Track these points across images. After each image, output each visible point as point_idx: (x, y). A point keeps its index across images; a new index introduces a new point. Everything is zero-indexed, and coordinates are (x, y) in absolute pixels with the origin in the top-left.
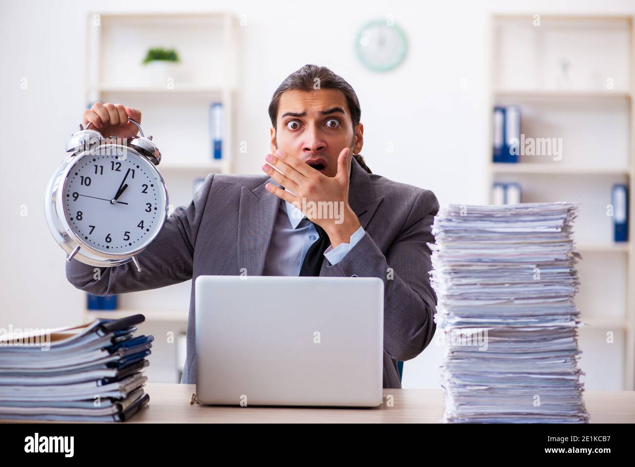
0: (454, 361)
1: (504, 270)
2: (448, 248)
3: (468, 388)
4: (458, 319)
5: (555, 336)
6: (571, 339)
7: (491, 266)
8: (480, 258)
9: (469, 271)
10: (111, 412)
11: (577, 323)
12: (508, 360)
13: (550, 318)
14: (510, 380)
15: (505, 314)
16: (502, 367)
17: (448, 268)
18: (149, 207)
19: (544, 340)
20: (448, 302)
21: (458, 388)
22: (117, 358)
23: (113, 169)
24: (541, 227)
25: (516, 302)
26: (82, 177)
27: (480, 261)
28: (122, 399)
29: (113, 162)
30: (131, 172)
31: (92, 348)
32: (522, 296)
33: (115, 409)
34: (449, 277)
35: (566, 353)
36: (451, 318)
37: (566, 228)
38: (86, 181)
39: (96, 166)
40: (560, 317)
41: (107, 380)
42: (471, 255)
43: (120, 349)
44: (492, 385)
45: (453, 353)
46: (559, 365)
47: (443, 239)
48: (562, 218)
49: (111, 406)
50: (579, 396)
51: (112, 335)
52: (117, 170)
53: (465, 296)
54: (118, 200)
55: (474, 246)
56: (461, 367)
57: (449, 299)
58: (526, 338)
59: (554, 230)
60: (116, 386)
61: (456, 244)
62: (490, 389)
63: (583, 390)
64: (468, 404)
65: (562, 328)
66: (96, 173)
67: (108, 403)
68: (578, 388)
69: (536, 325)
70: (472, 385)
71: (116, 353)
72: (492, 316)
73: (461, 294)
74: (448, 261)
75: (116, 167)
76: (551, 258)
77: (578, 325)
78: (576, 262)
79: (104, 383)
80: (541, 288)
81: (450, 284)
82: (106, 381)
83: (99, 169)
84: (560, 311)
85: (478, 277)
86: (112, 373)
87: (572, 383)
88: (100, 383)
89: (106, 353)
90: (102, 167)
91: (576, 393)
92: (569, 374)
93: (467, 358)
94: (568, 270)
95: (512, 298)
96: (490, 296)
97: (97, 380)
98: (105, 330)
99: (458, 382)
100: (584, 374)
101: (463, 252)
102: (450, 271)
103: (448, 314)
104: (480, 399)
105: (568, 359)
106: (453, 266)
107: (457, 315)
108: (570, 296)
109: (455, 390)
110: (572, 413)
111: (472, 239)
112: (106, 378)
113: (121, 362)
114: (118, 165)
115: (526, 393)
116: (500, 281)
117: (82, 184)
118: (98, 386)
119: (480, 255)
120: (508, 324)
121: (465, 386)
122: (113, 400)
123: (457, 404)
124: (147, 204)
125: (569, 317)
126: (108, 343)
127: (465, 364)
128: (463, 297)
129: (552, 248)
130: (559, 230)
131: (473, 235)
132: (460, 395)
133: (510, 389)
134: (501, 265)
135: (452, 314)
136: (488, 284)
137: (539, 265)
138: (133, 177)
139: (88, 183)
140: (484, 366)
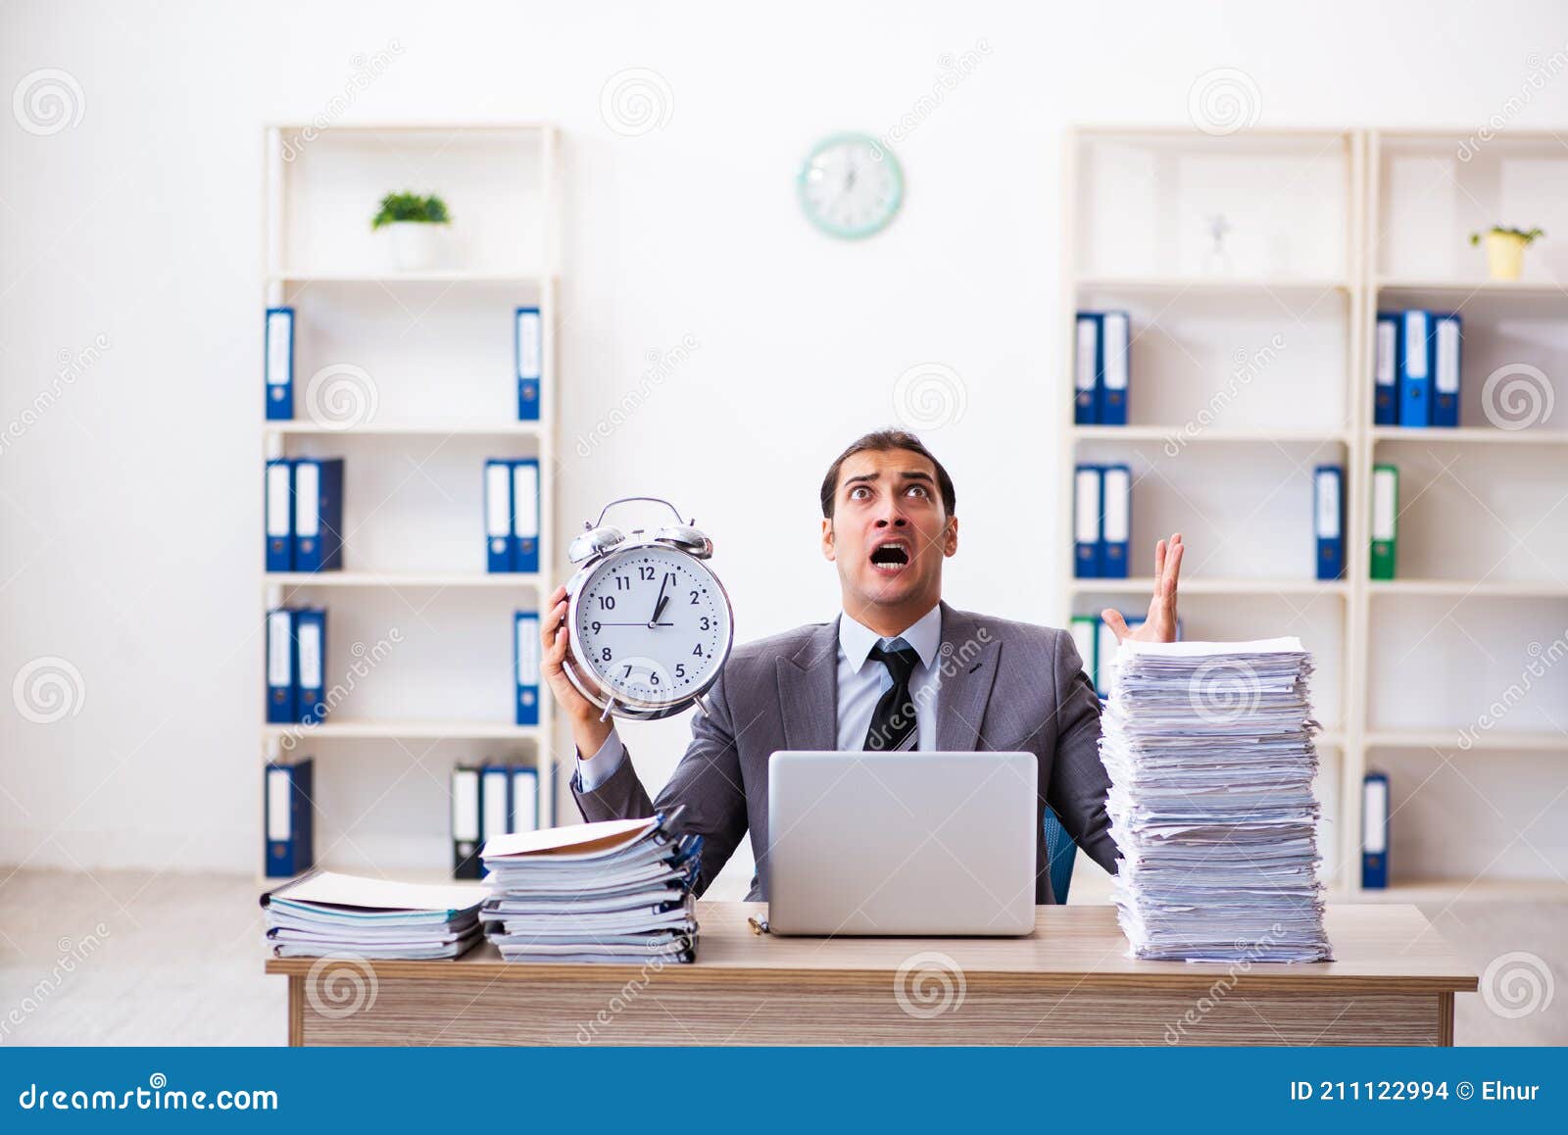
0: (1145, 872)
1: (1216, 746)
2: (1137, 716)
3: (1166, 909)
4: (1152, 815)
5: (1286, 836)
6: (1307, 841)
7: (1197, 741)
8: (1181, 729)
9: (1169, 749)
10: (675, 950)
11: (1315, 818)
12: (1221, 870)
13: (1279, 811)
14: (1223, 898)
15: (1217, 807)
16: (1212, 880)
17: (1138, 745)
19: (1270, 842)
20: (1138, 791)
21: (1149, 908)
22: (683, 873)
23: (643, 578)
24: (1267, 686)
25: (1231, 790)
26: (601, 598)
27: (1181, 734)
28: (688, 932)
29: (642, 569)
30: (670, 578)
31: (648, 861)
32: (1239, 782)
33: (679, 945)
34: (1139, 756)
35: (1300, 860)
36: (1141, 814)
37: (1299, 686)
38: (608, 603)
39: (619, 579)
40: (1293, 810)
41: (666, 905)
42: (1167, 726)
43: (686, 862)
44: (1197, 905)
45: (1143, 861)
46: (1290, 877)
48: (1293, 674)
49: (674, 942)
50: (1318, 919)
51: (674, 842)
52: (649, 578)
53: (1161, 783)
54: (657, 622)
55: (1171, 712)
56: (1156, 882)
57: (1139, 787)
58: (1243, 840)
59: (1284, 690)
60: (680, 913)
61: (1147, 710)
62: (1196, 910)
63: (1323, 911)
64: (1166, 931)
65: (1295, 825)
66: (620, 588)
67: (671, 936)
68: (1317, 908)
69: (1260, 822)
70: (1170, 906)
71: (681, 868)
72: (1198, 810)
73: (1154, 780)
74: (1138, 735)
75: (647, 574)
76: (1281, 729)
77: (1317, 822)
78: (1313, 735)
79: (663, 910)
80: (1267, 770)
81: (1141, 766)
82: (666, 907)
83: (624, 582)
84: (1292, 802)
85: (1178, 757)
86: (675, 896)
87: (1309, 901)
88: (657, 909)
89: (667, 868)
90: (627, 578)
91: (1313, 914)
92: (1304, 889)
93: (1165, 869)
94: (1303, 746)
95: (1226, 785)
96: (1197, 783)
97: (653, 905)
98: (667, 837)
99: (1151, 901)
100: (1325, 889)
101: (1157, 721)
103: (1137, 807)
104: (1182, 925)
105: (1303, 868)
107: (1150, 808)
108: (1306, 782)
109: (1149, 913)
110: (1308, 943)
111: (1170, 703)
112: (666, 902)
113: (688, 879)
114: (650, 570)
115: (1245, 915)
116: (1210, 761)
117: (602, 608)
118: (654, 914)
119: (1182, 725)
120: (1220, 820)
121: (1161, 906)
122: (675, 932)
123: (1151, 931)
125: (1304, 810)
126: (670, 854)
127: (1160, 876)
128: (1158, 784)
129: (1281, 716)
130: (1291, 690)
131: (1171, 699)
132: (1155, 919)
133: (1222, 910)
134: (1209, 740)
135: (1143, 807)
136: (1193, 766)
137: (1263, 740)
138: (675, 584)
139: (610, 605)
140: (1184, 880)
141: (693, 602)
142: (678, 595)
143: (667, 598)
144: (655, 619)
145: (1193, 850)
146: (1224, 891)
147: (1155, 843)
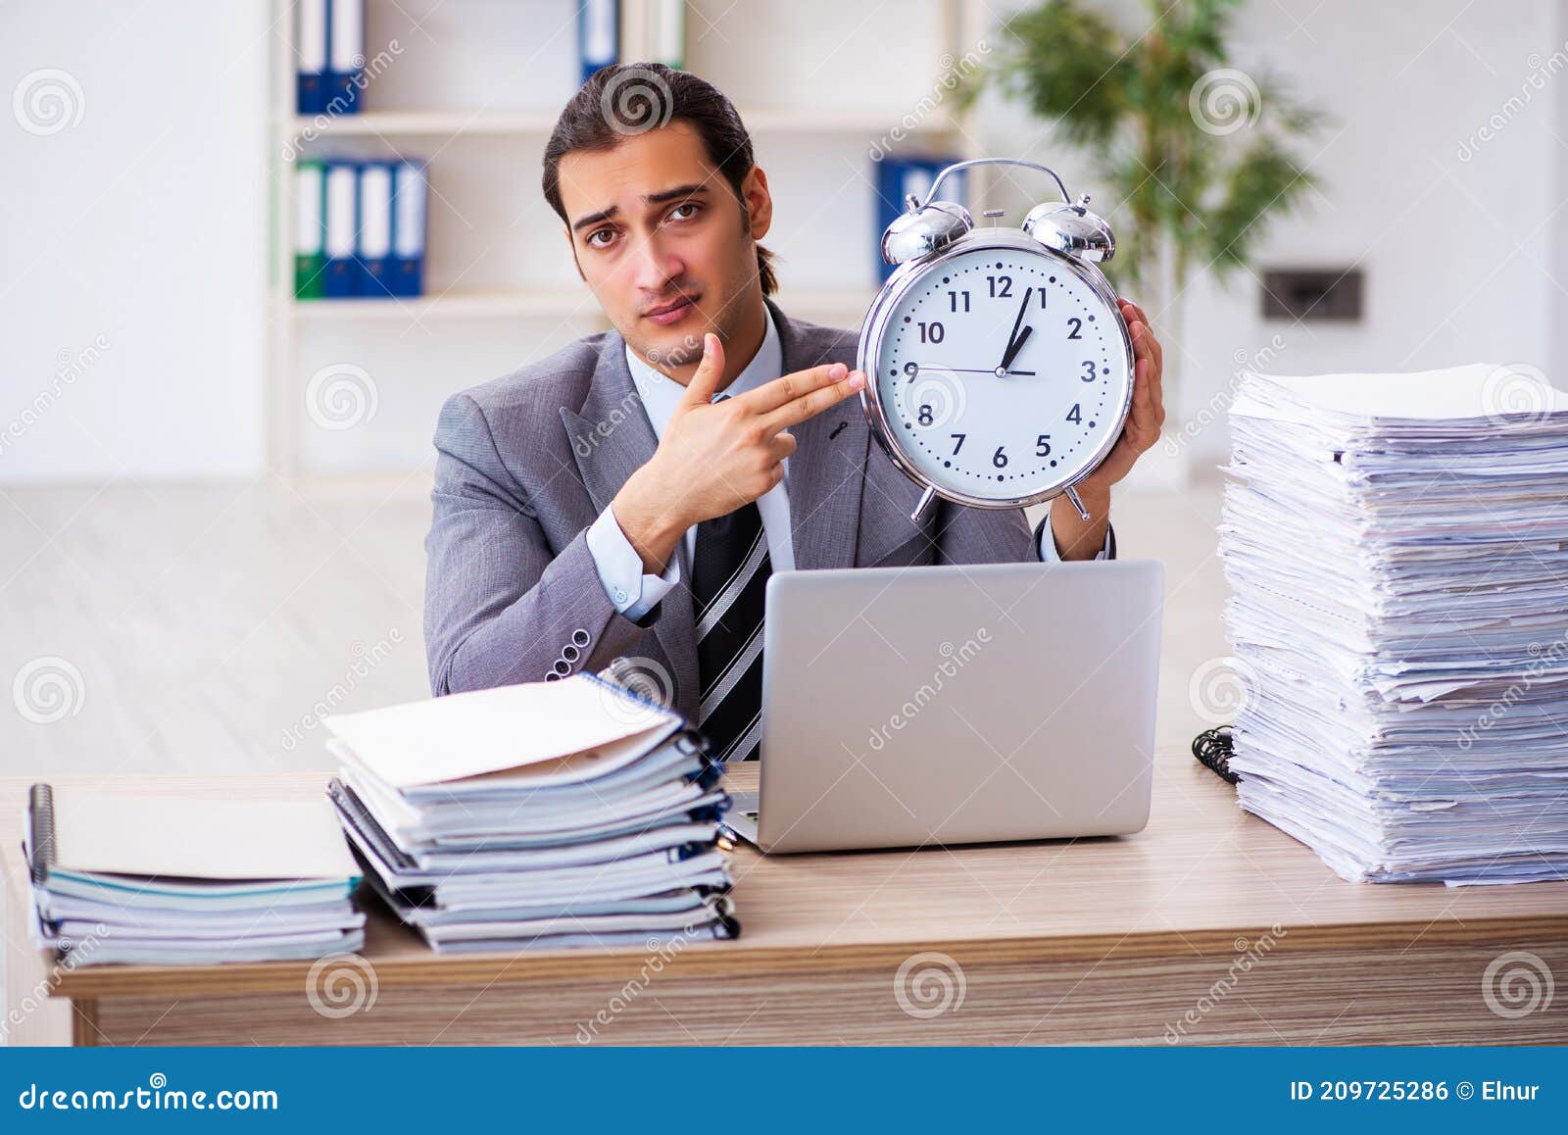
3: (1413, 807)
18: (1090, 371)
21: (1392, 808)
23: (992, 295)
26: (923, 324)
29: (991, 279)
30: (1036, 294)
36: (1384, 662)
38: (933, 333)
39: (953, 294)
52: (1003, 294)
54: (1011, 368)
56: (1396, 764)
66: (954, 309)
73: (1413, 614)
75: (999, 288)
81: (1389, 592)
83: (960, 300)
90: (966, 294)
102: (1390, 565)
106: (1397, 554)
107: (1402, 656)
114: (1005, 282)
117: (923, 341)
123: (1390, 842)
124: (1084, 364)
132: (1399, 824)
135: (1386, 655)
138: (1044, 306)
139: (936, 336)
141: (1072, 337)
142: (1047, 325)
143: (1028, 329)
144: (1006, 364)
147: (1403, 708)
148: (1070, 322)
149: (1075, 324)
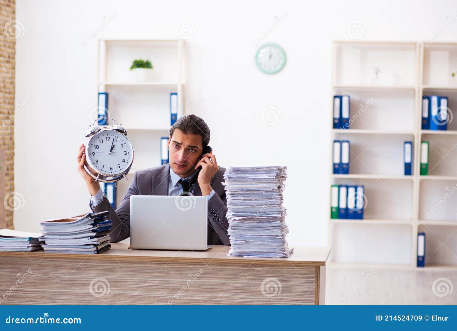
1: (252, 193)
2: (230, 184)
3: (238, 241)
4: (234, 213)
5: (274, 220)
6: (280, 222)
7: (247, 192)
8: (242, 188)
9: (238, 194)
10: (94, 250)
11: (281, 215)
12: (254, 230)
13: (271, 213)
14: (255, 238)
15: (253, 211)
16: (252, 233)
18: (126, 153)
19: (269, 222)
21: (233, 241)
22: (96, 228)
24: (267, 176)
25: (257, 206)
26: (95, 146)
27: (242, 190)
28: (98, 245)
29: (106, 137)
30: (115, 140)
31: (86, 224)
32: (259, 204)
33: (95, 249)
34: (230, 196)
35: (278, 227)
36: (231, 213)
37: (277, 176)
38: (97, 147)
39: (100, 140)
40: (275, 213)
42: (238, 187)
43: (97, 225)
44: (247, 240)
45: (232, 227)
46: (276, 232)
47: (228, 181)
48: (276, 173)
49: (94, 248)
50: (283, 245)
51: (94, 219)
52: (109, 140)
53: (236, 204)
54: (112, 152)
55: (240, 184)
56: (235, 233)
57: (230, 205)
58: (261, 221)
59: (272, 177)
60: (96, 239)
61: (233, 183)
62: (247, 242)
63: (285, 242)
64: (238, 248)
65: (276, 217)
66: (100, 143)
67: (93, 246)
68: (283, 241)
69: (265, 216)
71: (96, 226)
72: (247, 212)
73: (234, 203)
74: (229, 190)
75: (108, 139)
76: (271, 189)
81: (230, 199)
82: (91, 237)
83: (101, 141)
84: (275, 210)
85: (241, 196)
86: (94, 234)
87: (280, 240)
88: (89, 238)
89: (92, 226)
90: (102, 140)
91: (282, 244)
92: (279, 236)
93: (238, 229)
95: (255, 205)
96: (246, 204)
98: (92, 217)
99: (234, 239)
100: (286, 236)
101: (235, 186)
102: (230, 194)
104: (243, 246)
105: (278, 230)
106: (231, 192)
107: (233, 212)
110: (280, 252)
111: (240, 181)
112: (92, 236)
113: (98, 230)
115: (261, 243)
116: (250, 198)
117: (95, 148)
120: (253, 215)
121: (237, 240)
122: (94, 245)
123: (234, 247)
124: (125, 152)
125: (278, 213)
126: (93, 222)
127: (237, 232)
128: (235, 204)
129: (271, 185)
130: (274, 177)
131: (240, 179)
132: (235, 244)
133: (255, 242)
134: (250, 192)
135: (231, 212)
136: (245, 199)
137: (266, 192)
138: (116, 142)
139: (98, 148)
140: (244, 233)
141: (122, 147)
142: (118, 145)
143: (114, 146)
144: (111, 151)
145: (246, 224)
146: (255, 236)
147: (235, 222)
148: (121, 144)
149: (122, 145)
